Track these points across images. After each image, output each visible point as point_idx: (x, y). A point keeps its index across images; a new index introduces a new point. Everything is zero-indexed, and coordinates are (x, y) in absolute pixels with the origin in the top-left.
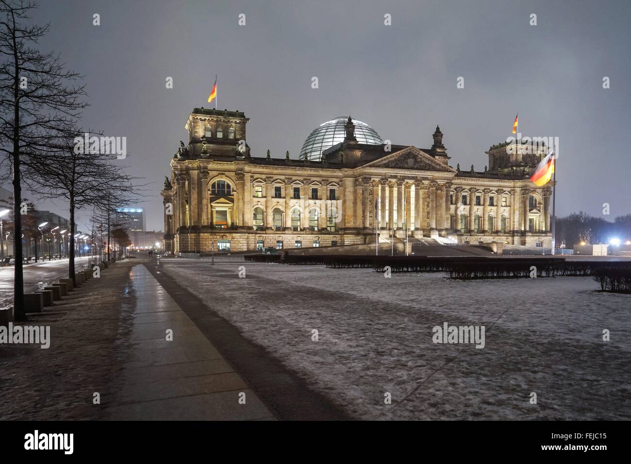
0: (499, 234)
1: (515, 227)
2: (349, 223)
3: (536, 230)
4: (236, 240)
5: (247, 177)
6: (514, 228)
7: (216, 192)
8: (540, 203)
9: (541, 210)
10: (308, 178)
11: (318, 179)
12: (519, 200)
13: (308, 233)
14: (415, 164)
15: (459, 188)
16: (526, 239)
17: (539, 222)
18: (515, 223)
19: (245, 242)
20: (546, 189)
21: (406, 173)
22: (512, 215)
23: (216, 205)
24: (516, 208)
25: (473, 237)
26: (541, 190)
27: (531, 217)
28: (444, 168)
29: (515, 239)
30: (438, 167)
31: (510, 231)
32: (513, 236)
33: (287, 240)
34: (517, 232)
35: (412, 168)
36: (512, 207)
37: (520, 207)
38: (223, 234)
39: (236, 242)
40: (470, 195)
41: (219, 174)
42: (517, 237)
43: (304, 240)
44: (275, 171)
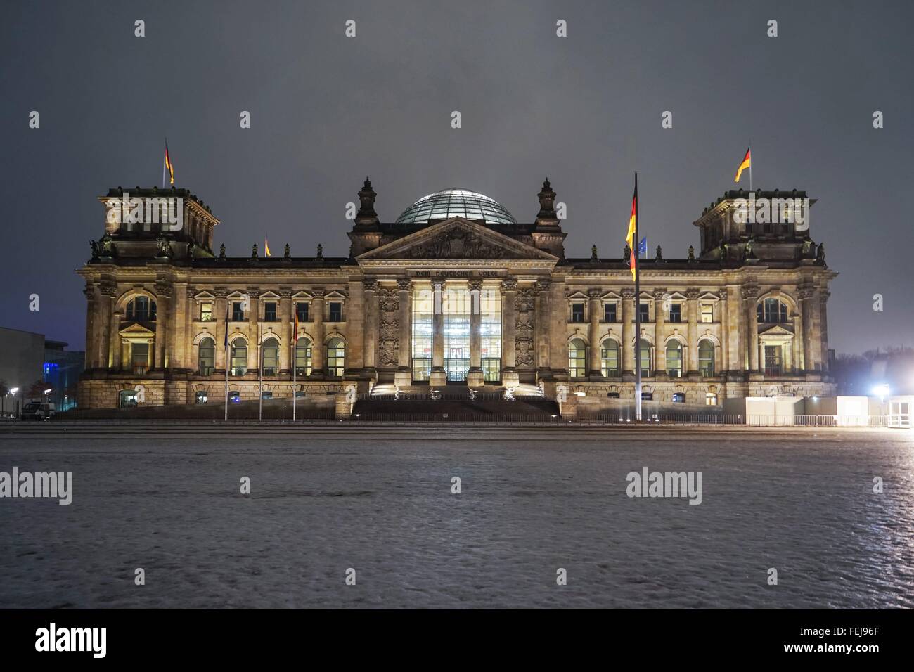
0: (691, 378)
1: (731, 363)
2: (356, 361)
3: (785, 368)
5: (181, 288)
6: (728, 365)
7: (134, 315)
8: (793, 314)
9: (797, 328)
10: (288, 285)
11: (306, 287)
12: (739, 308)
13: (283, 378)
14: (465, 250)
15: (595, 289)
16: (750, 388)
17: (793, 353)
18: (731, 356)
19: (161, 394)
20: (802, 285)
21: (446, 266)
22: (724, 340)
23: (129, 335)
24: (731, 324)
25: (628, 384)
26: (795, 287)
27: (768, 344)
28: (530, 254)
29: (728, 388)
30: (517, 251)
31: (721, 372)
32: (724, 382)
33: (245, 391)
34: (735, 373)
35: (460, 257)
36: (723, 324)
37: (740, 324)
38: (124, 381)
40: (623, 304)
41: (134, 286)
42: (734, 384)
43: (276, 391)
44: (230, 278)
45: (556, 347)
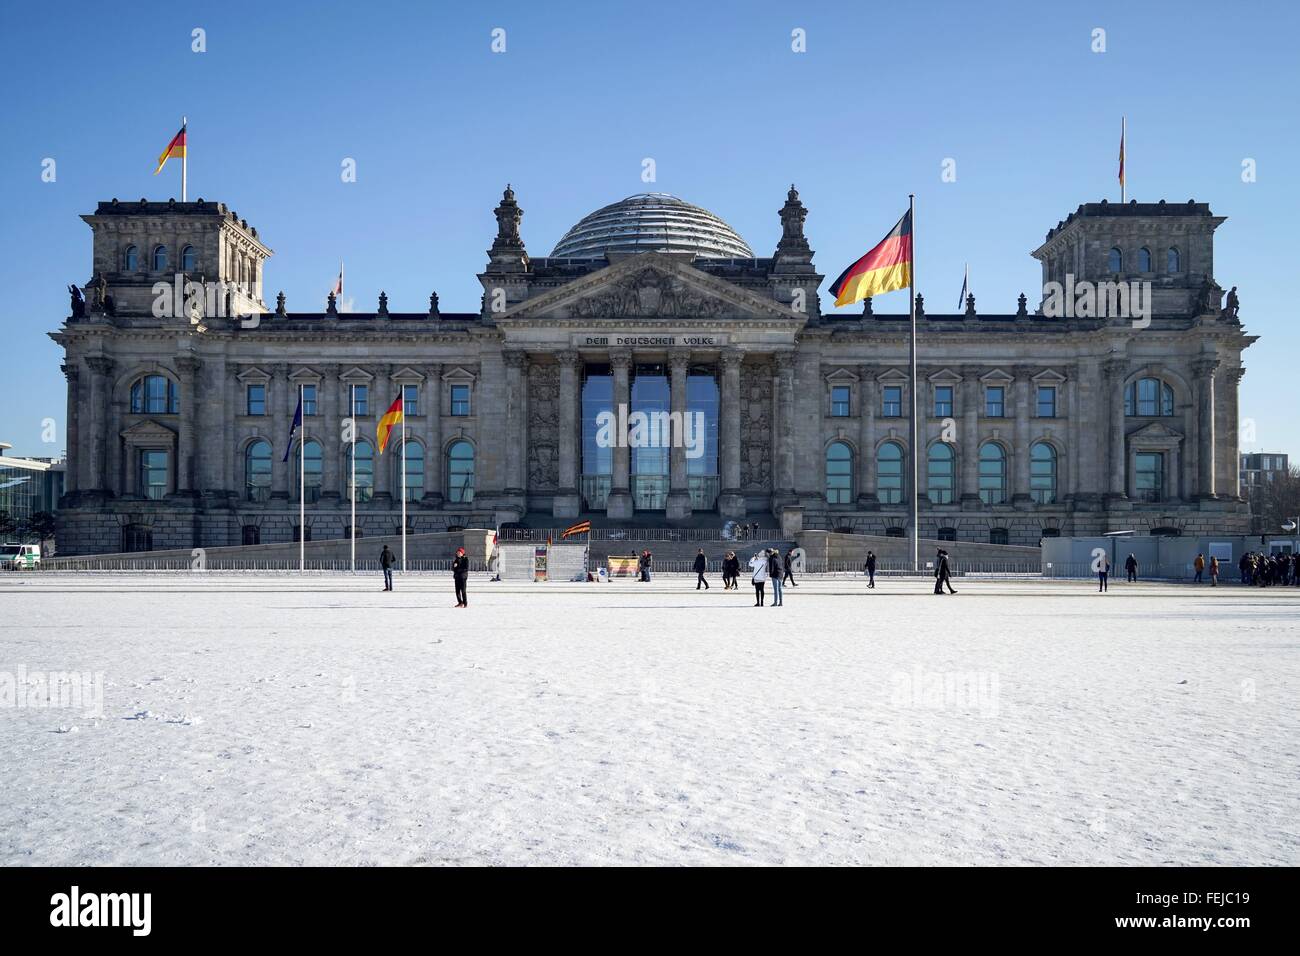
0: (1017, 504)
1: (1083, 482)
2: (493, 479)
4: (164, 524)
5: (217, 363)
6: (1078, 486)
7: (143, 406)
8: (1183, 404)
9: (1187, 426)
10: (384, 358)
12: (1097, 394)
13: (380, 504)
14: (662, 304)
15: (868, 365)
16: (1110, 521)
17: (1181, 465)
18: (1082, 470)
19: (189, 530)
20: (1198, 357)
21: (633, 329)
22: (1071, 445)
24: (1083, 420)
26: (1186, 359)
28: (764, 310)
29: (1076, 521)
30: (743, 305)
31: (1067, 496)
32: (1071, 512)
33: (320, 525)
34: (1088, 498)
35: (654, 316)
36: (1071, 419)
37: (1099, 419)
39: (167, 530)
43: (369, 525)
44: (294, 346)
45: (804, 456)
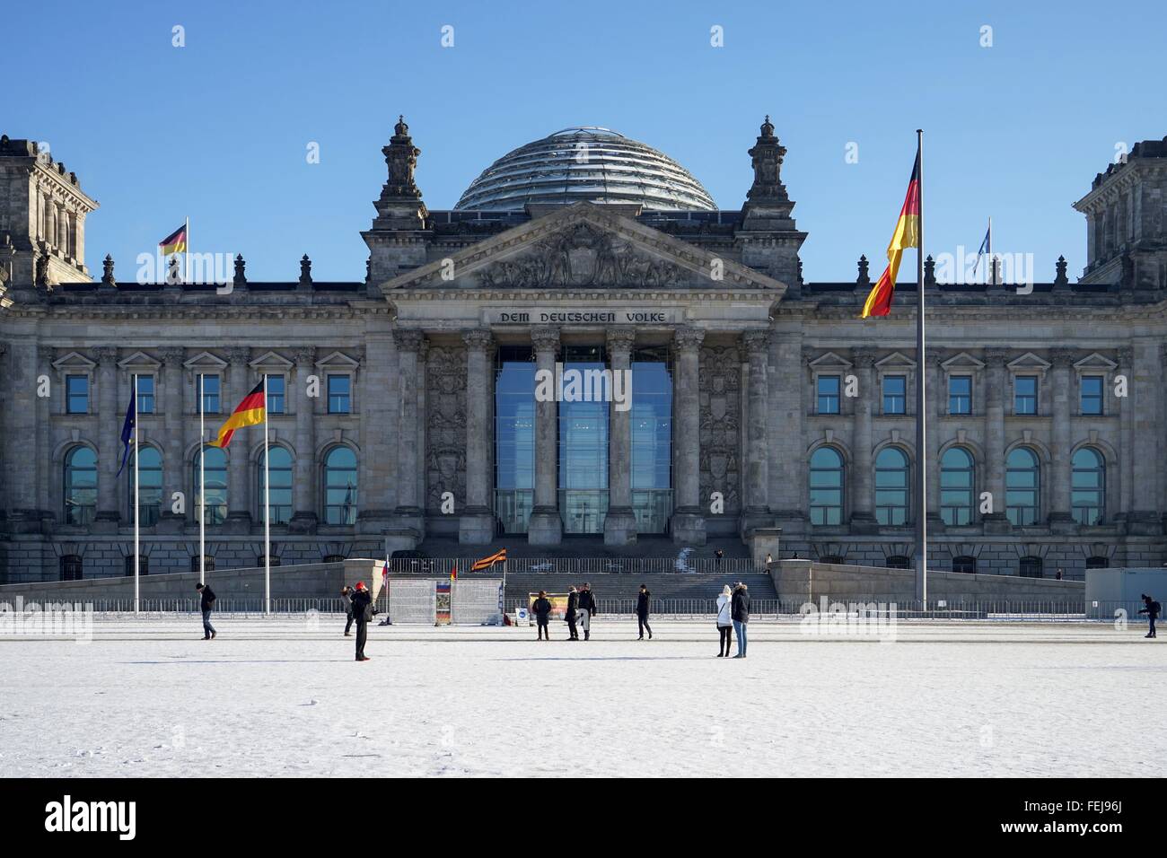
1: (1139, 497)
2: (381, 495)
5: (27, 347)
6: (1131, 503)
14: (599, 270)
15: (863, 347)
18: (1138, 483)
21: (562, 303)
22: (1125, 449)
24: (1139, 419)
28: (730, 277)
30: (703, 271)
31: (1119, 515)
32: (1122, 536)
35: (588, 285)
36: (1125, 418)
43: (222, 554)
45: (782, 465)
